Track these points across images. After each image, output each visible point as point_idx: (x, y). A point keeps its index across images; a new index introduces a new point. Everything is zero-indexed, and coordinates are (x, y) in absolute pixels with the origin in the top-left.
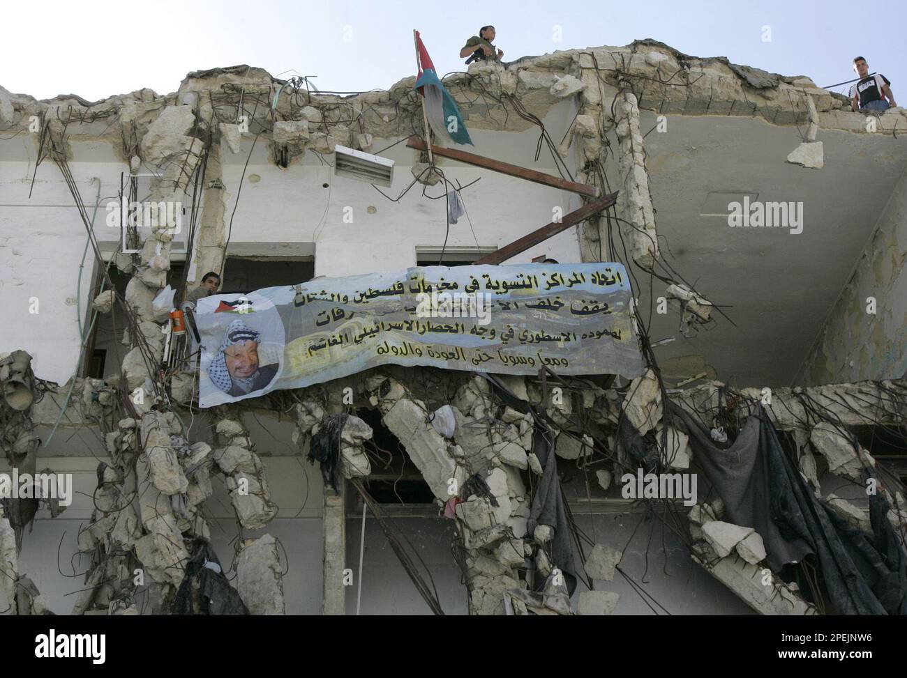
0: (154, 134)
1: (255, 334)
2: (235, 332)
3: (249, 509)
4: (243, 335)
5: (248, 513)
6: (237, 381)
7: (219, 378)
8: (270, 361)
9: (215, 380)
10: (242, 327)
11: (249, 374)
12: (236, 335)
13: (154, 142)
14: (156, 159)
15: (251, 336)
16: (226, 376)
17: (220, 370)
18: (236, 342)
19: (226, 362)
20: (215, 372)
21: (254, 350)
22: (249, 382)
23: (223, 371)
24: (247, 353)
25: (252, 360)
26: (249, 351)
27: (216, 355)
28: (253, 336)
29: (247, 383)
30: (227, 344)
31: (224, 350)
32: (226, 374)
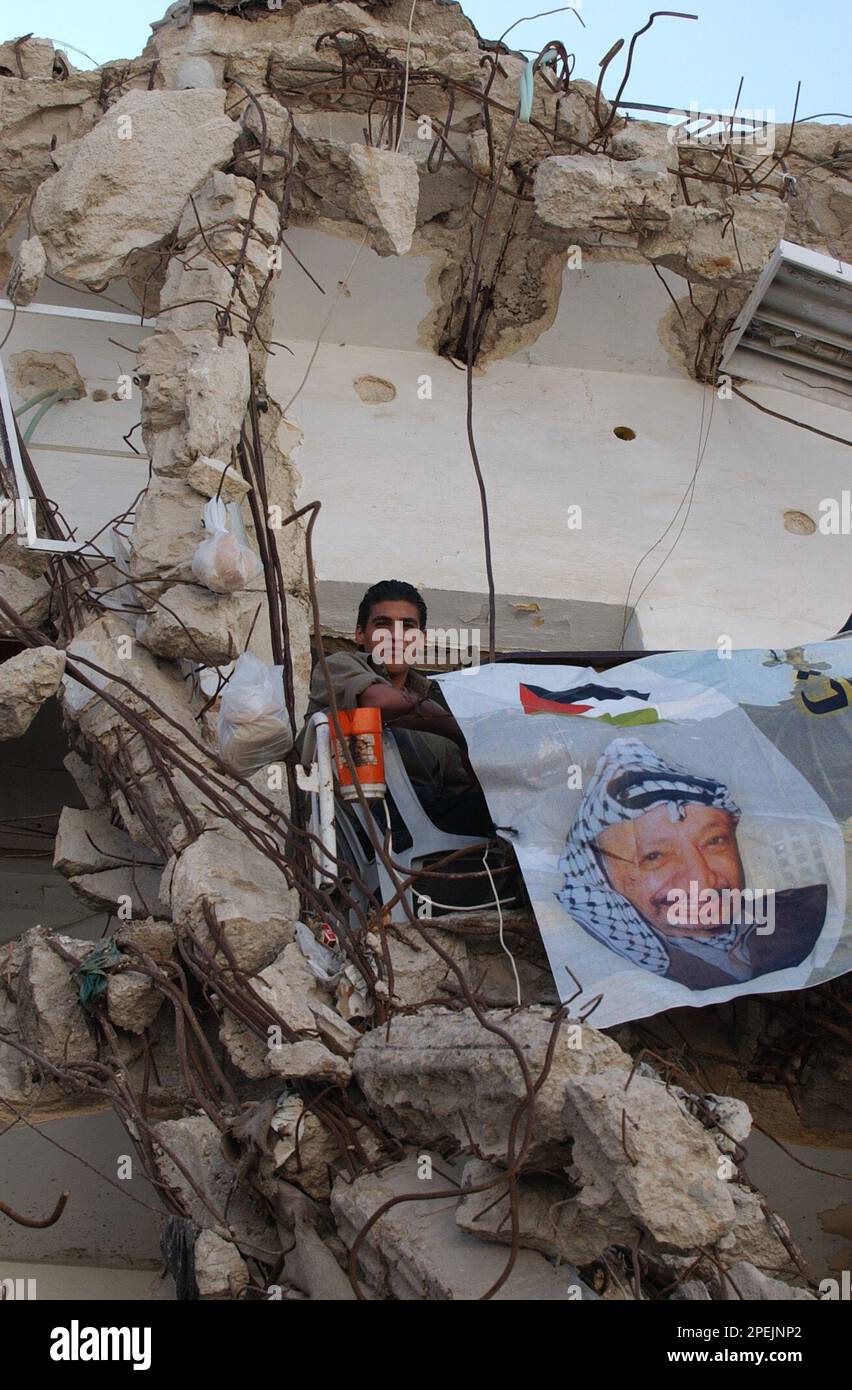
0: (93, 173)
1: (711, 785)
2: (632, 775)
4: (665, 787)
6: (680, 941)
7: (613, 928)
8: (790, 876)
9: (603, 930)
10: (654, 763)
12: (640, 783)
13: (93, 201)
14: (94, 259)
15: (696, 790)
16: (632, 922)
17: (605, 902)
18: (646, 809)
19: (608, 881)
20: (590, 908)
21: (720, 840)
22: (729, 947)
23: (617, 906)
24: (694, 849)
25: (715, 874)
26: (702, 842)
27: (565, 855)
28: (705, 792)
29: (726, 951)
30: (602, 818)
31: (591, 839)
32: (632, 919)
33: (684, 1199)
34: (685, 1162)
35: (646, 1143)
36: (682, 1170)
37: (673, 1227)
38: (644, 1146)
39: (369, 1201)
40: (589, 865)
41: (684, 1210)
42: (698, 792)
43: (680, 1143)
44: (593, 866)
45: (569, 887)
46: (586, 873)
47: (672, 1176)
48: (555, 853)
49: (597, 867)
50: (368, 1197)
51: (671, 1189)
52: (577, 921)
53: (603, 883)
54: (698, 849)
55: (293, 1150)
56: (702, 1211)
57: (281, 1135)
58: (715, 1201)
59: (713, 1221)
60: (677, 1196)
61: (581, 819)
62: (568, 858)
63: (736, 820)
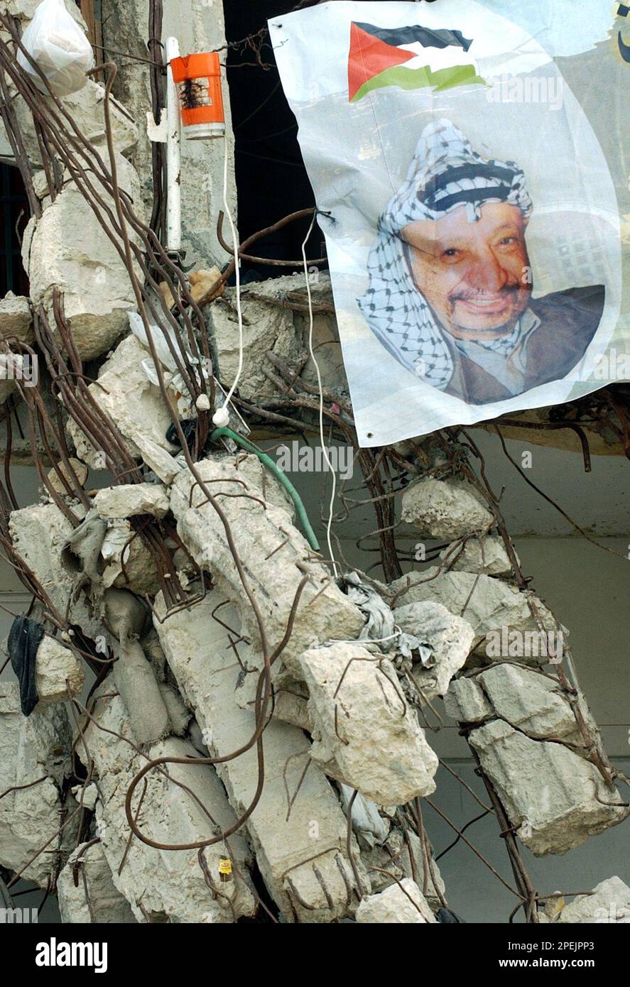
2: (437, 178)
3: (546, 793)
4: (466, 184)
5: (546, 807)
6: (468, 346)
7: (406, 336)
8: (571, 276)
9: (396, 340)
11: (500, 322)
12: (443, 185)
15: (493, 183)
16: (426, 326)
17: (403, 305)
18: (448, 210)
19: (412, 275)
20: (388, 314)
21: (511, 241)
22: (509, 351)
23: (413, 309)
24: (487, 248)
25: (505, 271)
26: (495, 241)
27: (376, 247)
28: (502, 184)
29: (506, 356)
30: (409, 215)
31: (396, 232)
32: (425, 322)
33: (386, 772)
34: (387, 744)
35: (355, 729)
36: (384, 750)
37: (377, 792)
38: (353, 732)
39: (176, 642)
40: (396, 258)
41: (386, 780)
42: (496, 185)
43: (384, 727)
44: (399, 258)
45: (371, 291)
46: (393, 267)
47: (377, 755)
48: (367, 245)
49: (403, 259)
50: (177, 637)
51: (376, 764)
52: (373, 331)
53: (406, 276)
54: (490, 248)
55: (120, 570)
56: (401, 781)
57: (110, 561)
58: (411, 773)
59: (410, 789)
60: (380, 769)
61: (388, 212)
62: (377, 250)
63: (525, 221)
